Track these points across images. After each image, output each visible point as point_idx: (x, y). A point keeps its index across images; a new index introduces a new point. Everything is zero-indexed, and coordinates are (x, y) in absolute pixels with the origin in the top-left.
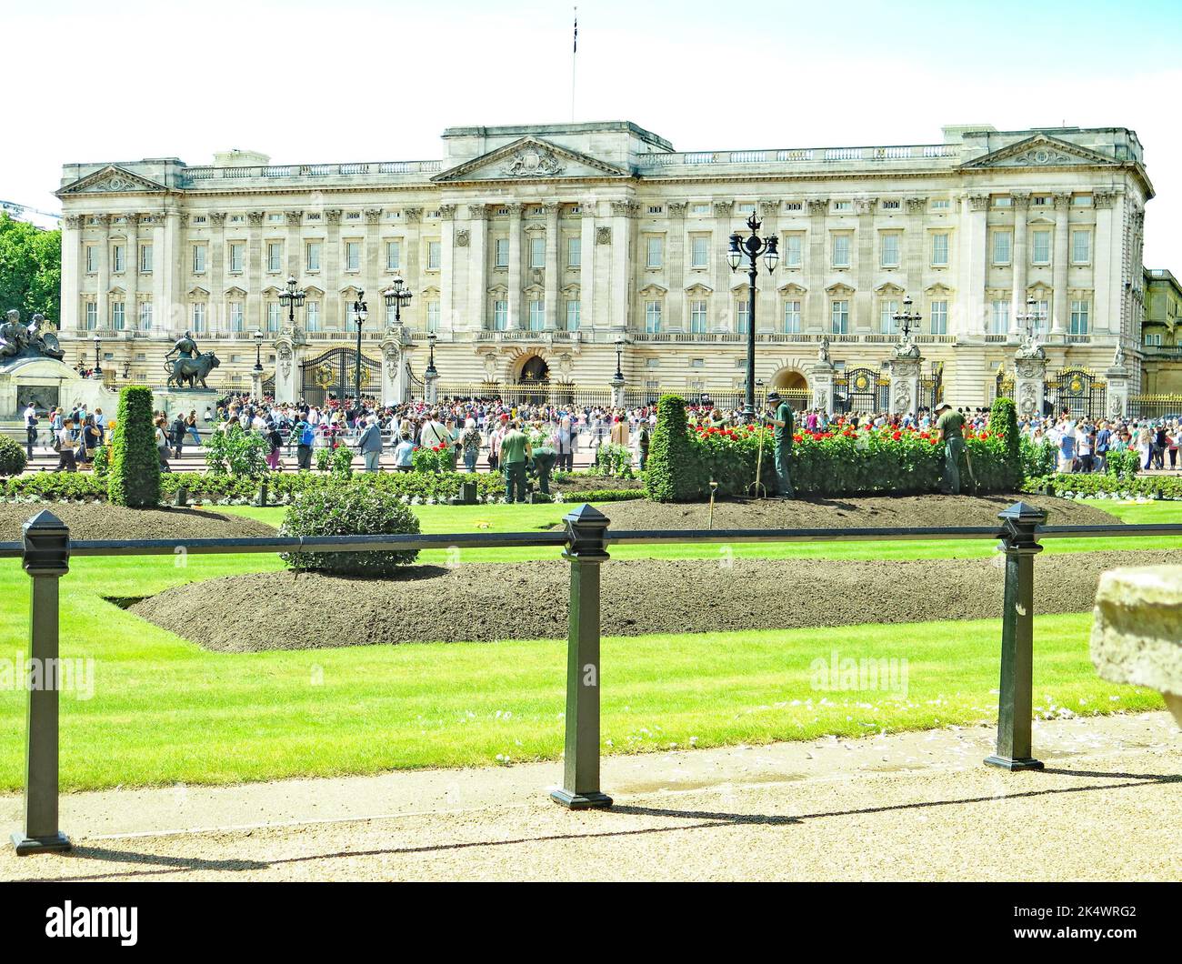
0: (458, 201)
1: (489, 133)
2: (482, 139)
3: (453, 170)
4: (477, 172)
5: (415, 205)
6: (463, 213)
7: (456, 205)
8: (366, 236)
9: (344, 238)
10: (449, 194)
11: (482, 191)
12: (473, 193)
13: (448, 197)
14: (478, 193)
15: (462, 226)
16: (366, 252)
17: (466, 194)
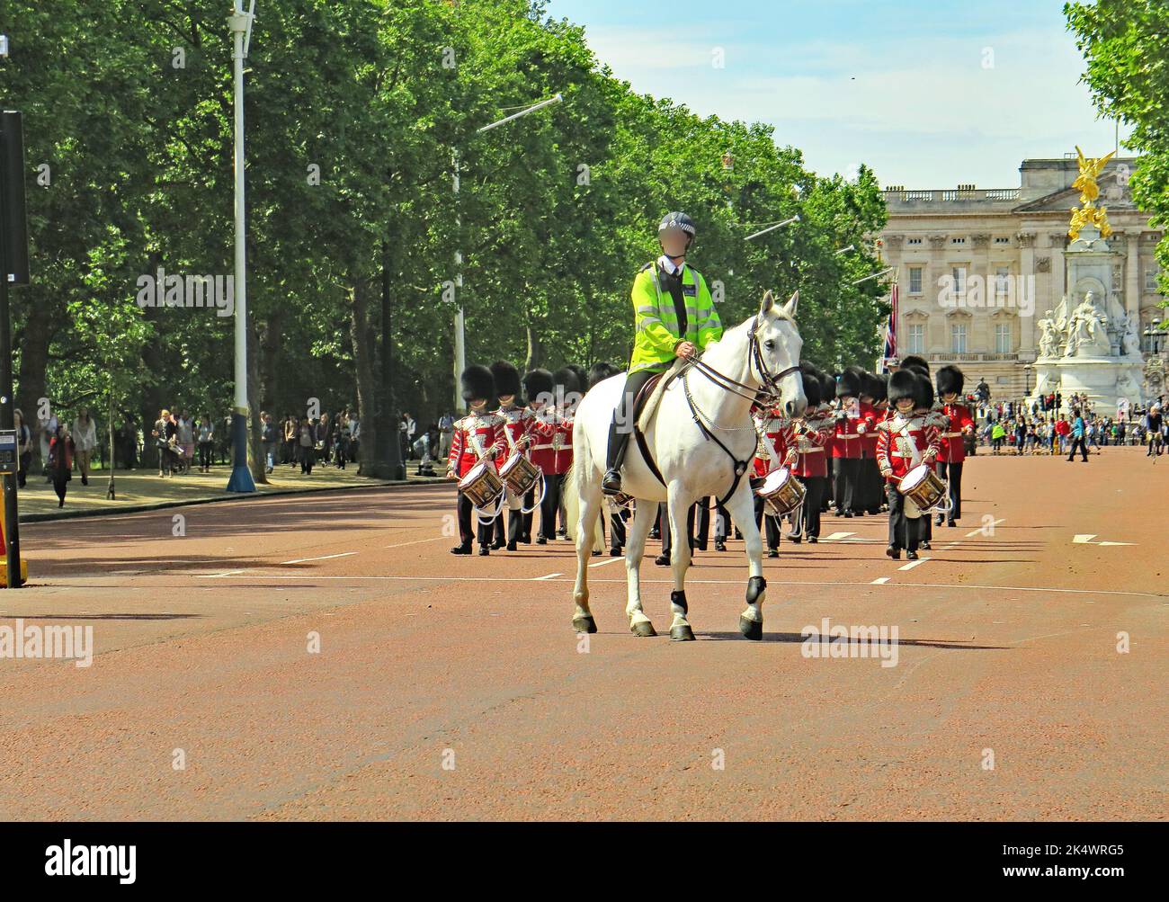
0: (1039, 230)
1: (1068, 166)
2: (1062, 173)
3: (1037, 201)
4: (1058, 202)
5: (982, 231)
6: (1043, 241)
7: (1036, 234)
8: (929, 260)
9: (906, 263)
10: (1029, 223)
11: (1062, 220)
12: (1055, 223)
13: (1027, 227)
14: (1058, 223)
15: (1042, 254)
16: (930, 276)
17: (1046, 223)
